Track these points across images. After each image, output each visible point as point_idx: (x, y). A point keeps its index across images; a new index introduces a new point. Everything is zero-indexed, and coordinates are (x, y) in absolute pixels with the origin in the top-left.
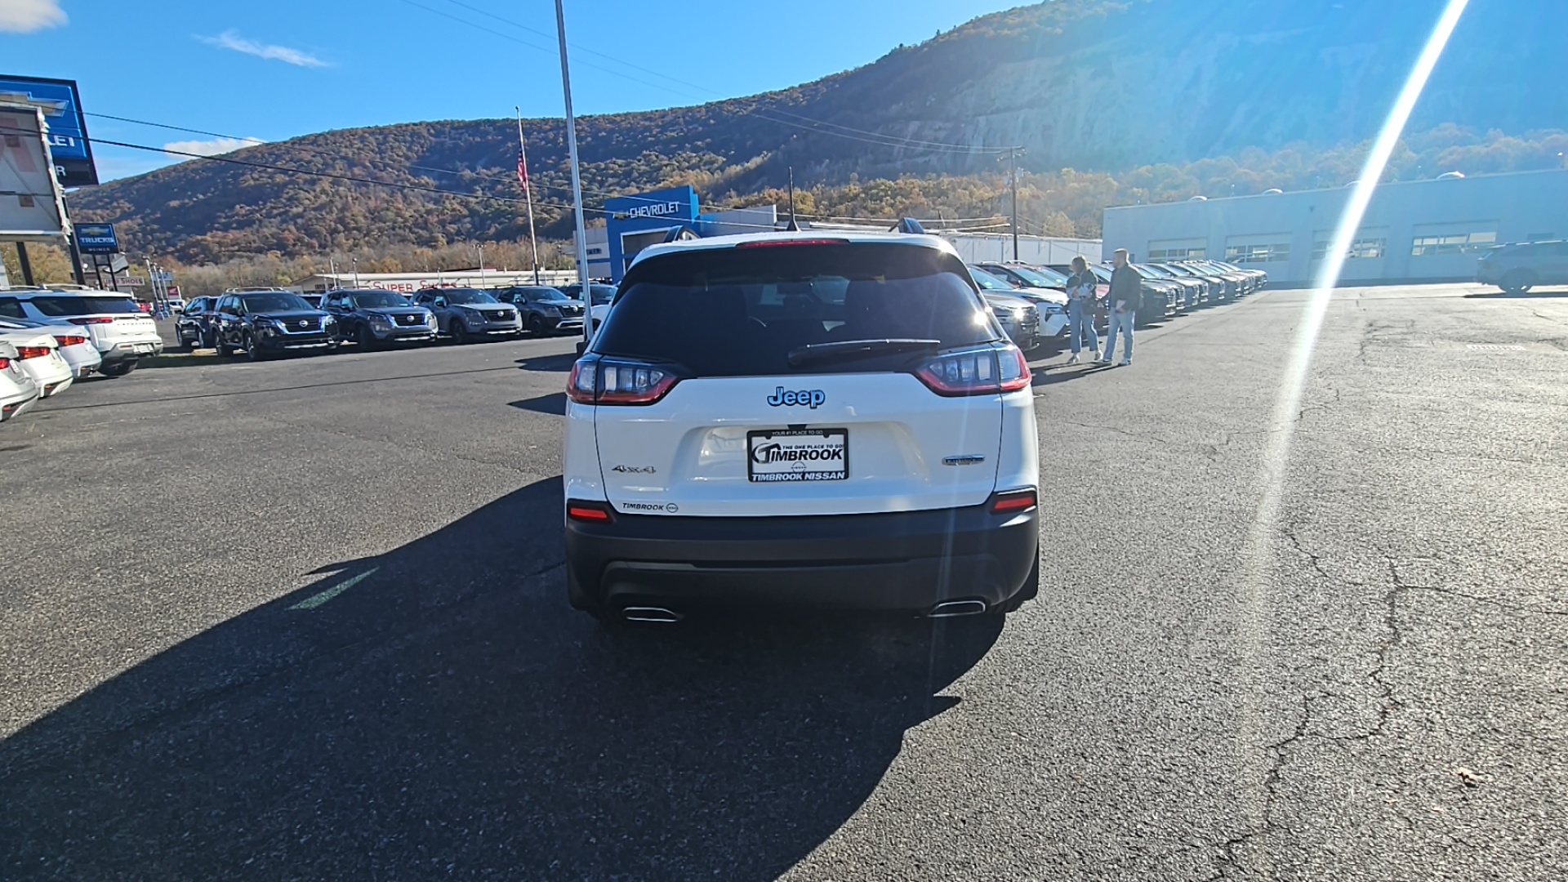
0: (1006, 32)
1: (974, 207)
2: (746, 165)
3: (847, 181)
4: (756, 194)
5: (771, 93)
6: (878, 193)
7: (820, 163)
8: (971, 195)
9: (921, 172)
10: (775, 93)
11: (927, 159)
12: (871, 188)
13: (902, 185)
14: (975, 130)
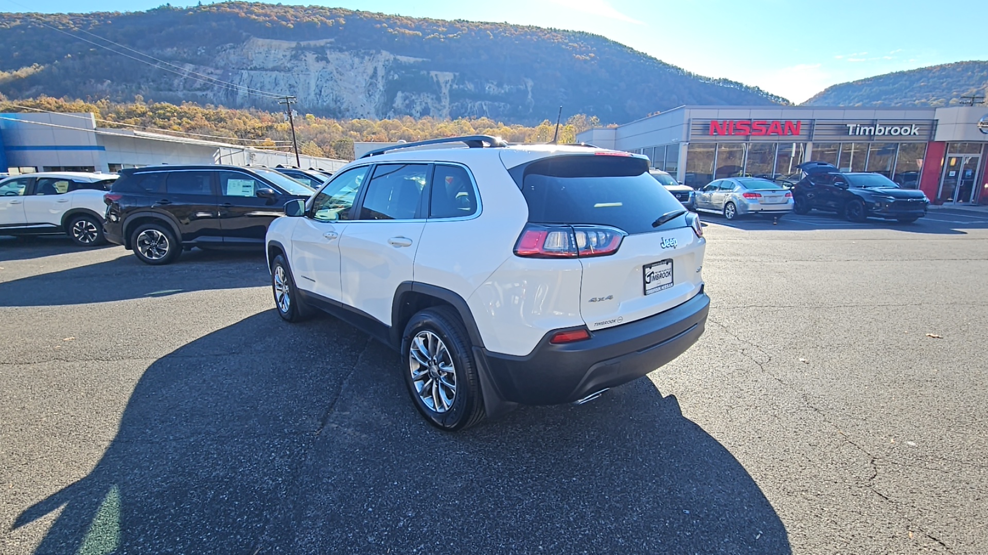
0: (254, 16)
1: (249, 132)
2: (15, 72)
3: (133, 101)
4: (31, 99)
5: (37, 14)
6: (164, 114)
7: (102, 83)
8: (245, 123)
9: (203, 103)
10: (42, 16)
11: (204, 93)
12: (158, 109)
13: (186, 110)
14: (241, 79)
